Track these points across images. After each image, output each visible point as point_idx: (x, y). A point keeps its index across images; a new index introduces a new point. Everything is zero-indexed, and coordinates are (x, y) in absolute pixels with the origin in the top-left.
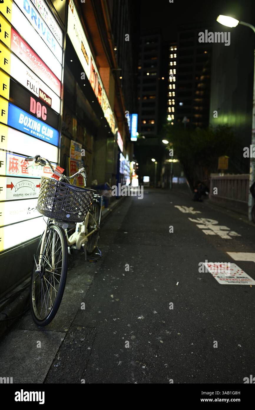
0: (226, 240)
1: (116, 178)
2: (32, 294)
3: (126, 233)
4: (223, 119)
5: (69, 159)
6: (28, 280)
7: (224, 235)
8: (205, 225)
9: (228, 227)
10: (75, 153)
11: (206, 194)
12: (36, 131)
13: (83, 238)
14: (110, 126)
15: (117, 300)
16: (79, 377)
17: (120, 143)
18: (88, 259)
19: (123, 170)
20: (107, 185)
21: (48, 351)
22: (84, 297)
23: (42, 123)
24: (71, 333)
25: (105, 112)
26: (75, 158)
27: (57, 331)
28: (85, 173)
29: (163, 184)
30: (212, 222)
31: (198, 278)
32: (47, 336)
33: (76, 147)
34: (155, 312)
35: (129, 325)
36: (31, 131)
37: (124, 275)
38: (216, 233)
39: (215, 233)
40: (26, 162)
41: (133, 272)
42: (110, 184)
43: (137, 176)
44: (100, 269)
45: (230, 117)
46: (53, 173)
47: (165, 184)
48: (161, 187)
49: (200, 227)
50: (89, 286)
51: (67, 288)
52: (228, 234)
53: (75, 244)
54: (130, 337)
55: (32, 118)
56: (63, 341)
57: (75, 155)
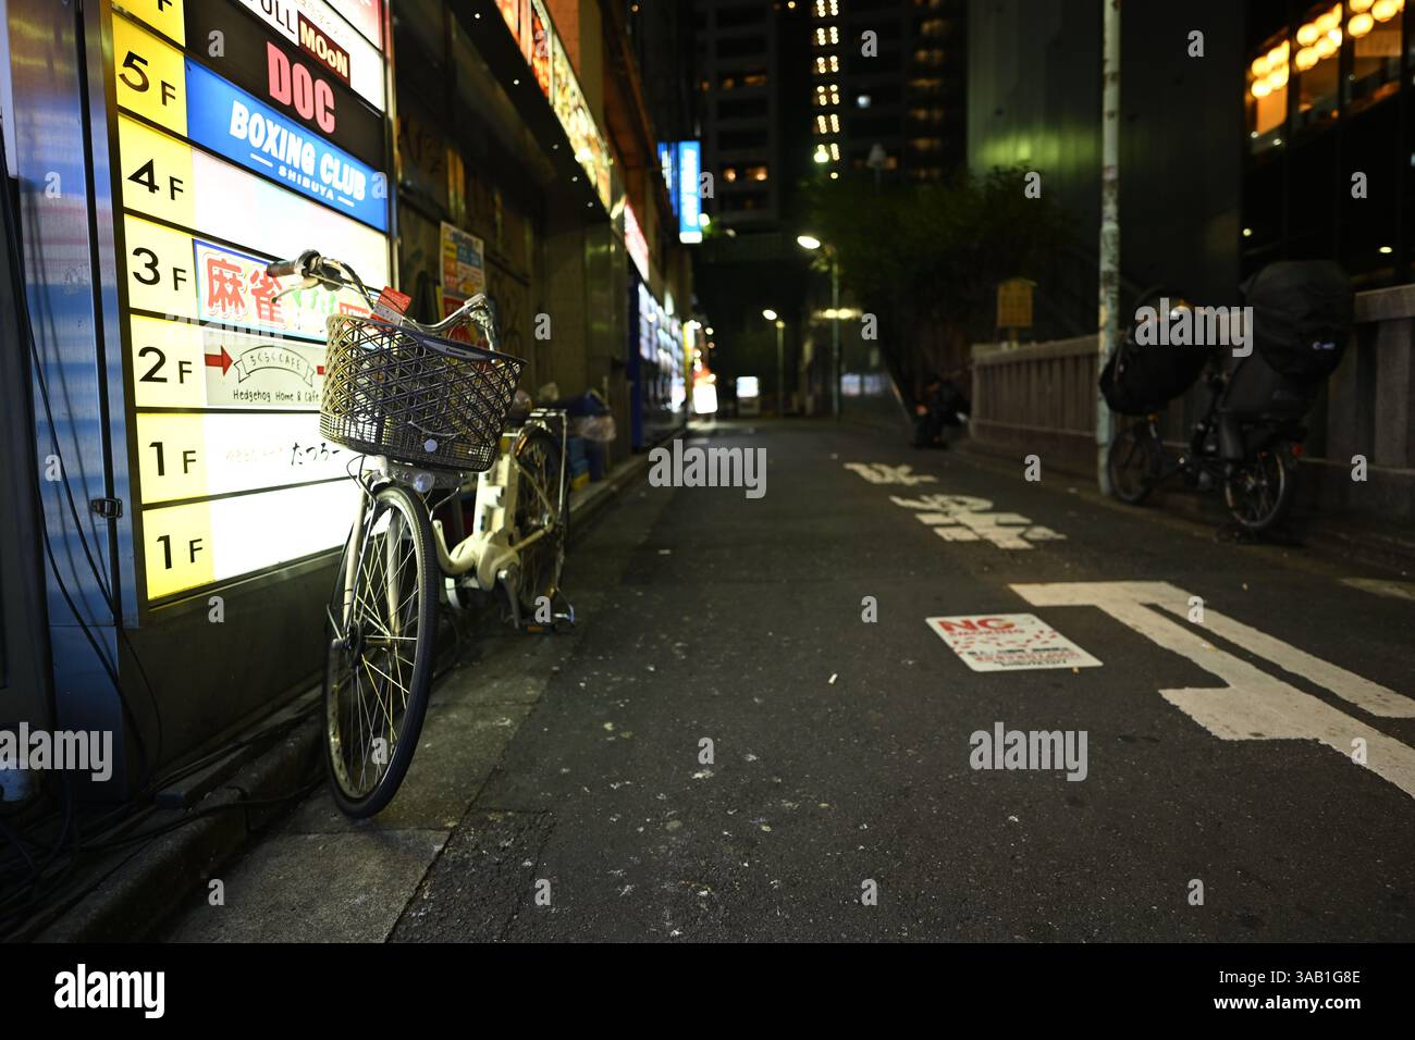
0: (1014, 553)
1: (629, 377)
2: (327, 732)
3: (667, 552)
4: (1016, 150)
5: (439, 290)
6: (316, 692)
7: (1008, 539)
8: (946, 514)
9: (1024, 515)
10: (459, 269)
11: (957, 422)
12: (299, 171)
13: (504, 552)
14: (593, 179)
15: (626, 735)
16: (493, 935)
17: (638, 248)
18: (524, 623)
19: (654, 347)
20: (593, 396)
21: (391, 879)
22: (511, 738)
23: (320, 144)
24: (469, 830)
25: (568, 123)
26: (461, 289)
27: (419, 829)
28: (487, 313)
29: (809, 402)
30: (972, 505)
31: (903, 662)
32: (387, 842)
33: (464, 249)
34: (752, 757)
35: (661, 796)
36: (278, 170)
37: (652, 669)
38: (980, 536)
39: (976, 534)
40: (270, 279)
41: (683, 660)
42: (606, 394)
43: (713, 377)
44: (570, 658)
45: (1039, 140)
46: (371, 311)
47: (816, 401)
48: (802, 411)
49: (927, 519)
50: (529, 708)
51: (455, 716)
52: (1021, 536)
53: (471, 571)
54: (665, 825)
55: (279, 120)
56: (441, 852)
57: (460, 279)
